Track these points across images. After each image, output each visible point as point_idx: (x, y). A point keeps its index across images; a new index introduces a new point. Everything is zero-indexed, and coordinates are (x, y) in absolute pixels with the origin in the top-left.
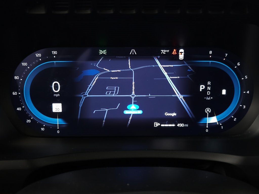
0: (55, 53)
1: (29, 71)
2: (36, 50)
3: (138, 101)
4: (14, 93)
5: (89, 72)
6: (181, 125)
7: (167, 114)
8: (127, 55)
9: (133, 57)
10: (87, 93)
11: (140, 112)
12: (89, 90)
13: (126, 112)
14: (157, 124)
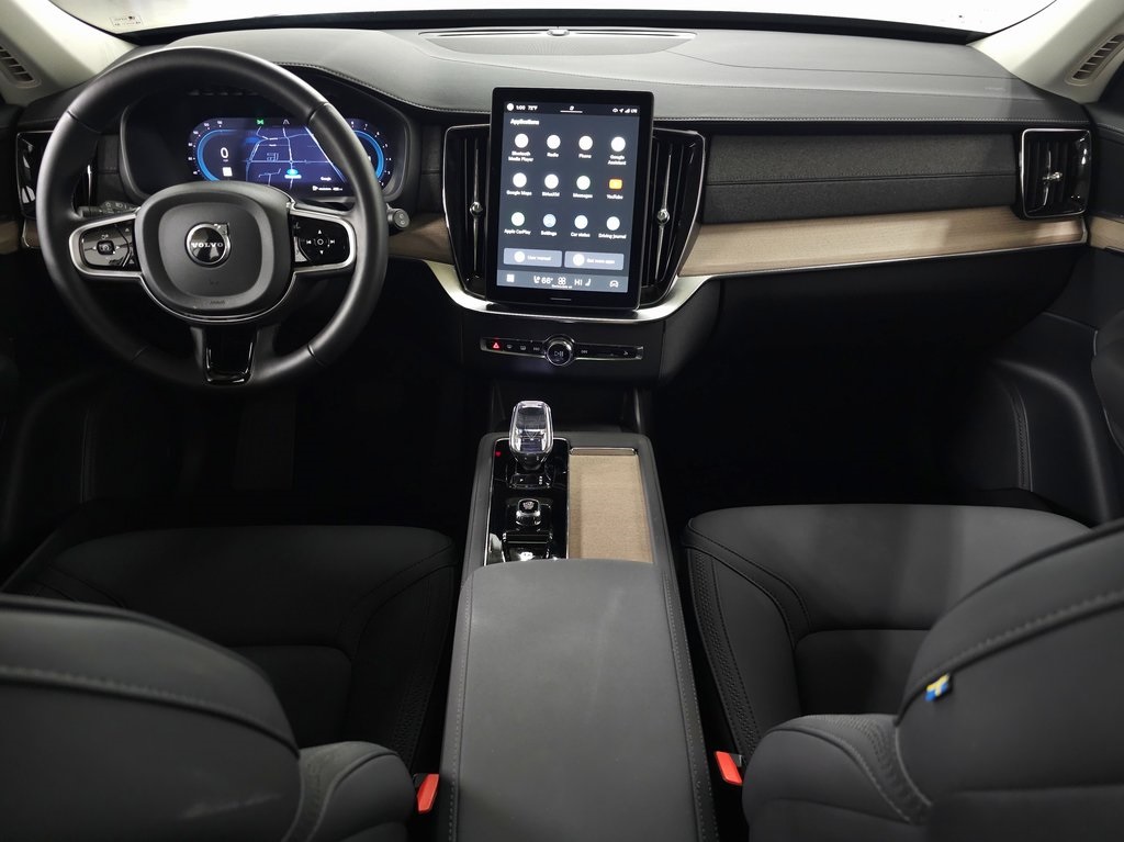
0: (220, 122)
1: (200, 138)
2: (205, 120)
3: (296, 167)
4: (190, 159)
5: (251, 140)
6: (336, 189)
7: (322, 179)
8: (282, 125)
9: (286, 126)
10: (251, 159)
11: (299, 177)
12: (253, 156)
13: (287, 177)
14: (315, 188)
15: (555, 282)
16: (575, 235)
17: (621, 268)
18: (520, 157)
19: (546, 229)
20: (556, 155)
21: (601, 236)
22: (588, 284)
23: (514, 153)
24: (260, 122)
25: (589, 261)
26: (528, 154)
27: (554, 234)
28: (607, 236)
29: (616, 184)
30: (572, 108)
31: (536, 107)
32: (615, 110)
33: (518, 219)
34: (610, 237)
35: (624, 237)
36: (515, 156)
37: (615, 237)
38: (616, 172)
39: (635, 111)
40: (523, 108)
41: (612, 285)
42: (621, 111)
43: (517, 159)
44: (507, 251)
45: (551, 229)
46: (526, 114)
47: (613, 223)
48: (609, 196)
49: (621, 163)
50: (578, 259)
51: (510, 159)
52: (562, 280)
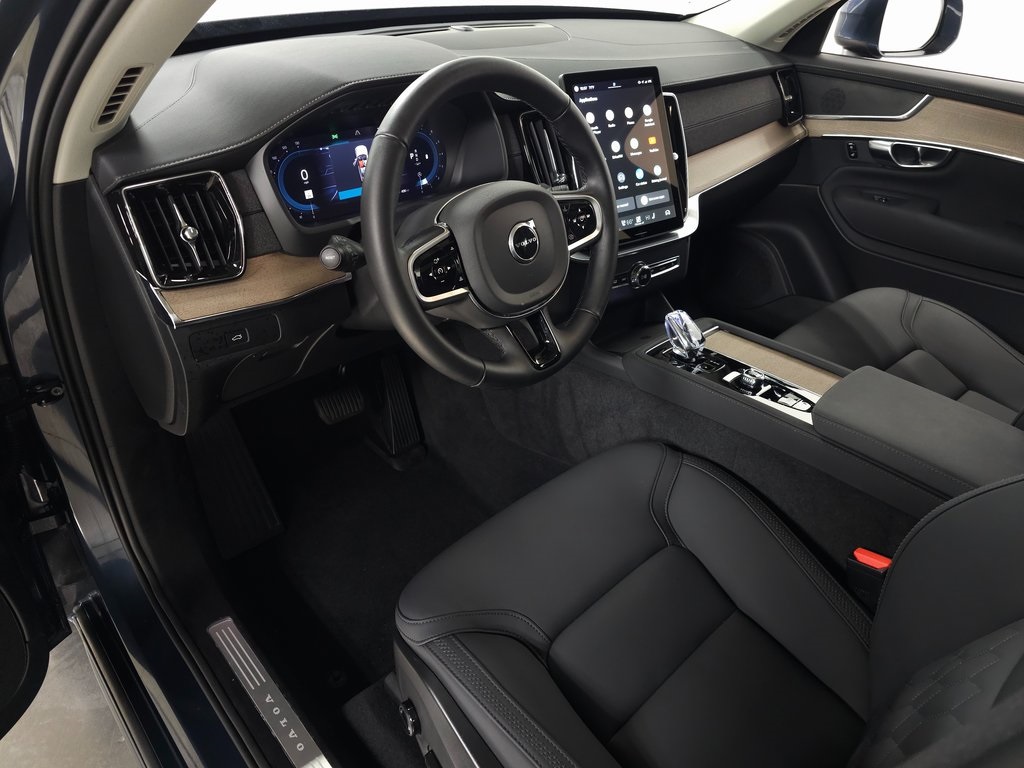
8: (353, 136)
15: (635, 221)
16: (639, 184)
17: (668, 200)
19: (621, 184)
20: (613, 125)
21: (653, 181)
22: (653, 217)
24: (335, 137)
25: (651, 199)
26: (597, 128)
27: (626, 187)
28: (656, 181)
29: (652, 141)
30: (614, 84)
31: (593, 87)
32: (639, 82)
34: (658, 181)
35: (666, 179)
37: (661, 180)
38: (651, 131)
39: (650, 81)
40: (585, 88)
41: (667, 213)
42: (643, 82)
45: (624, 184)
46: (587, 93)
48: (651, 151)
49: (652, 124)
50: (644, 200)
52: (638, 219)
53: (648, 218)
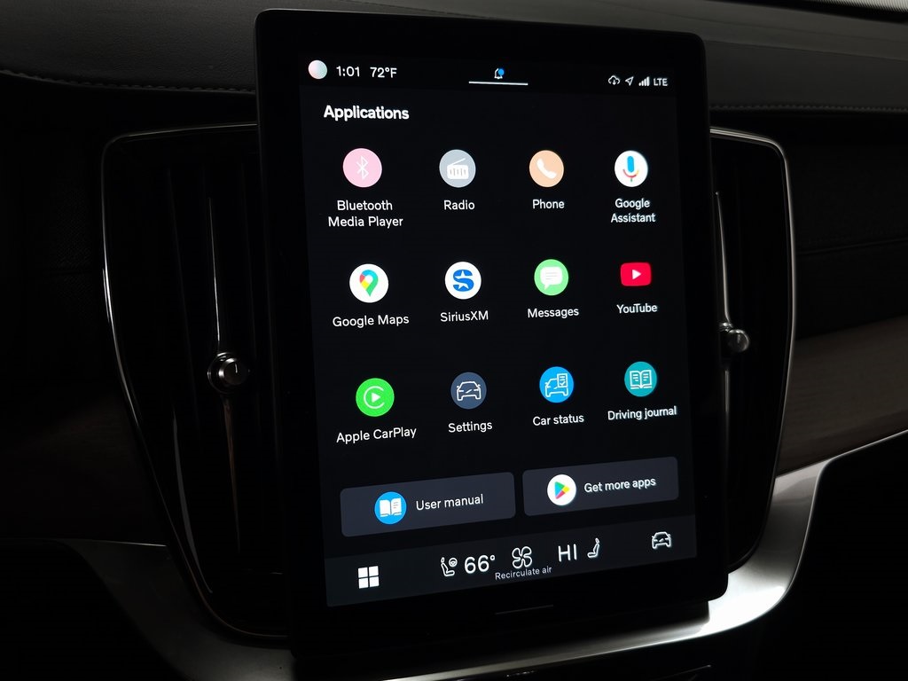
15: (504, 563)
16: (545, 422)
17: (672, 494)
18: (363, 214)
19: (462, 415)
20: (466, 205)
21: (613, 416)
22: (593, 555)
23: (342, 205)
25: (589, 488)
26: (386, 205)
27: (485, 427)
28: (629, 415)
30: (500, 73)
31: (393, 71)
32: (614, 80)
33: (375, 397)
34: (638, 415)
35: (673, 412)
36: (346, 215)
37: (650, 413)
38: (634, 242)
39: (664, 82)
40: (352, 71)
41: (655, 543)
42: (630, 81)
43: (353, 222)
44: (348, 496)
45: (476, 415)
46: (367, 93)
47: (641, 379)
48: (623, 309)
49: (644, 219)
51: (333, 222)
52: (522, 557)
53: (566, 553)
